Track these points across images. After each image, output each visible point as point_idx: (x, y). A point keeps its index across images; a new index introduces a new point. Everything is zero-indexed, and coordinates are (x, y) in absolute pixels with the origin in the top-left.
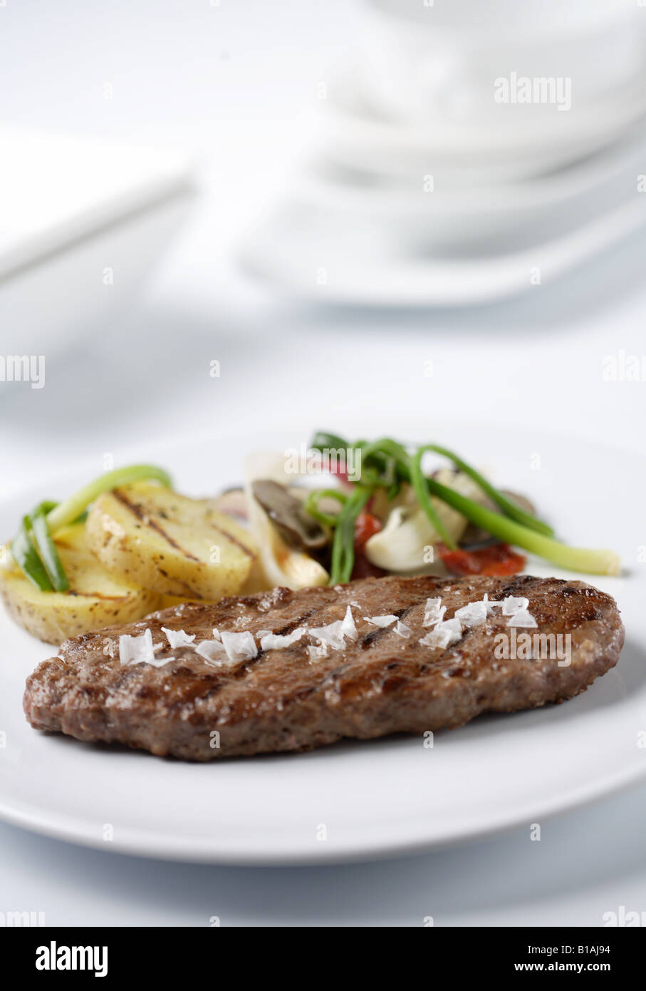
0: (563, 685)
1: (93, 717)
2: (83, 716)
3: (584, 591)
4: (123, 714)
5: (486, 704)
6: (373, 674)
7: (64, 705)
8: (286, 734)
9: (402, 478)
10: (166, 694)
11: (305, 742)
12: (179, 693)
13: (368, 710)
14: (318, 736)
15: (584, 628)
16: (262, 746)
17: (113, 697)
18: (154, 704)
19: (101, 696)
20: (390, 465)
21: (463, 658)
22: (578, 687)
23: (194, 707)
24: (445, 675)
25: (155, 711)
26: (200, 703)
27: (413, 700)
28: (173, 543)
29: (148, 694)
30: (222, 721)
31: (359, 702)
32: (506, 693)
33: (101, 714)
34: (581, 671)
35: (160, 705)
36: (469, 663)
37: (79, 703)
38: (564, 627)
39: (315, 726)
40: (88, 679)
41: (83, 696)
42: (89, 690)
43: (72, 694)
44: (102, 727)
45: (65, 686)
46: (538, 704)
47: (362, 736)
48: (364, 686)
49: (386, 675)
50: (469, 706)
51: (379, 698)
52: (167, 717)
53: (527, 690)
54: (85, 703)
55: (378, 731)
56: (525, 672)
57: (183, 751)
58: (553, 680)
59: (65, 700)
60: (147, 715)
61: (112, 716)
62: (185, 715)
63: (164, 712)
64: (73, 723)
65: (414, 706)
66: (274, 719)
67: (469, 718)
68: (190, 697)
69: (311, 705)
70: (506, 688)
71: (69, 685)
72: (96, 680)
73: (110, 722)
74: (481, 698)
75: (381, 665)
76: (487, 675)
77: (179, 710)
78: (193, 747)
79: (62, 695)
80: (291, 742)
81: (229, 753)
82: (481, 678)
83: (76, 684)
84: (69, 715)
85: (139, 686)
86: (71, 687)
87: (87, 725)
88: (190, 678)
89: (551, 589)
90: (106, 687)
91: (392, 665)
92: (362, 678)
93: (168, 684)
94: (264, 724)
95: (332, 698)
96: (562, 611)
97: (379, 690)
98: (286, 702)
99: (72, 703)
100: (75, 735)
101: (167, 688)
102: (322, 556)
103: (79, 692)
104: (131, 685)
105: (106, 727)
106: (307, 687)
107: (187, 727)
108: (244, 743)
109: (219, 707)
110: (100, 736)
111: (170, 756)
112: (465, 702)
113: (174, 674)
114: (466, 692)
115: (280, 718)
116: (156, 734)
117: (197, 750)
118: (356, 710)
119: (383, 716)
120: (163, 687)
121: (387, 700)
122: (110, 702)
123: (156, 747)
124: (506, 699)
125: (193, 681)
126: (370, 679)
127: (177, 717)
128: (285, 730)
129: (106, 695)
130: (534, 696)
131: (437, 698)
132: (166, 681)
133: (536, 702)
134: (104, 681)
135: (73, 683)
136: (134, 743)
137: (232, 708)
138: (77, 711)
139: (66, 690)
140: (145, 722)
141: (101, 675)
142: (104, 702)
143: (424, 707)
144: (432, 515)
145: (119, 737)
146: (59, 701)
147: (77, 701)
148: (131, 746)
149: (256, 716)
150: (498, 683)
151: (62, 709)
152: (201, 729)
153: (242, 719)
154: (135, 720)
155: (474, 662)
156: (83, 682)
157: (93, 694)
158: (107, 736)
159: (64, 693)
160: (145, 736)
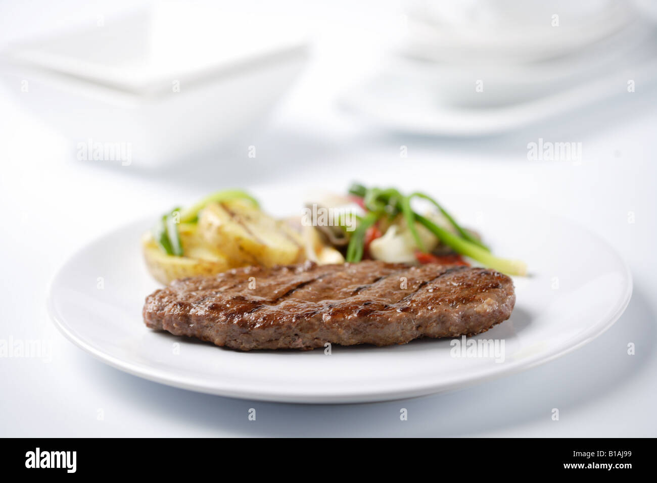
0: (472, 324)
1: (181, 320)
2: (176, 319)
3: (494, 273)
4: (199, 319)
5: (422, 330)
6: (354, 307)
7: (165, 312)
8: (297, 338)
9: (399, 210)
10: (227, 309)
11: (308, 344)
12: (235, 309)
13: (348, 326)
14: (316, 340)
15: (489, 292)
16: (281, 344)
17: (195, 308)
18: (218, 314)
19: (188, 308)
20: (393, 202)
21: (411, 302)
22: (482, 327)
23: (242, 317)
24: (398, 311)
25: (218, 318)
26: (246, 315)
27: (376, 322)
28: (250, 232)
29: (215, 308)
30: (258, 325)
31: (342, 321)
32: (434, 324)
33: (186, 318)
34: (483, 316)
35: (221, 314)
36: (414, 305)
37: (174, 310)
38: (477, 291)
39: (315, 335)
40: (182, 299)
41: (177, 307)
42: (181, 304)
43: (171, 306)
44: (186, 326)
45: (167, 302)
46: (455, 335)
47: (343, 344)
48: (347, 313)
49: (361, 307)
50: (412, 331)
51: (355, 320)
52: (225, 321)
53: (448, 324)
54: (178, 311)
55: (353, 341)
56: (447, 313)
57: (233, 343)
58: (465, 320)
59: (166, 309)
60: (213, 319)
61: (193, 319)
62: (236, 321)
63: (224, 318)
64: (169, 323)
65: (377, 327)
66: (289, 327)
67: (411, 339)
68: (241, 312)
69: (313, 320)
70: (434, 321)
71: (170, 301)
72: (187, 300)
73: (191, 323)
74: (418, 327)
75: (360, 303)
76: (424, 312)
77: (233, 318)
78: (239, 341)
79: (165, 306)
80: (299, 343)
81: (261, 347)
82: (419, 314)
83: (174, 300)
84: (167, 318)
85: (211, 304)
86: (171, 302)
87: (177, 324)
88: (243, 302)
89: (475, 271)
90: (192, 304)
91: (367, 303)
92: (347, 308)
93: (229, 304)
94: (283, 329)
95: (327, 318)
96: (478, 282)
97: (355, 315)
98: (298, 318)
99: (170, 311)
100: (170, 331)
101: (228, 306)
102: (343, 250)
103: (175, 305)
104: (207, 303)
105: (189, 327)
106: (312, 311)
107: (236, 328)
108: (270, 341)
109: (257, 318)
110: (184, 332)
111: (225, 347)
112: (409, 327)
113: (234, 299)
114: (409, 321)
115: (293, 327)
116: (217, 331)
117: (242, 344)
118: (340, 325)
119: (356, 332)
120: (226, 305)
121: (360, 322)
122: (192, 311)
123: (217, 340)
124: (434, 329)
125: (244, 303)
126: (351, 309)
127: (231, 321)
128: (296, 335)
129: (191, 307)
130: (453, 329)
131: (390, 322)
132: (228, 302)
133: (454, 333)
134: (191, 300)
135: (172, 300)
136: (205, 338)
137: (264, 319)
138: (172, 315)
139: (167, 303)
140: (212, 324)
141: (190, 297)
142: (189, 311)
143: (382, 328)
144: (415, 233)
145: (196, 333)
146: (163, 310)
147: (173, 309)
148: (203, 339)
149: (278, 324)
150: (430, 318)
151: (163, 314)
152: (245, 330)
153: (270, 325)
154: (205, 322)
155: (417, 305)
156: (179, 300)
157: (183, 306)
158: (189, 332)
159: (167, 305)
160: (211, 333)
